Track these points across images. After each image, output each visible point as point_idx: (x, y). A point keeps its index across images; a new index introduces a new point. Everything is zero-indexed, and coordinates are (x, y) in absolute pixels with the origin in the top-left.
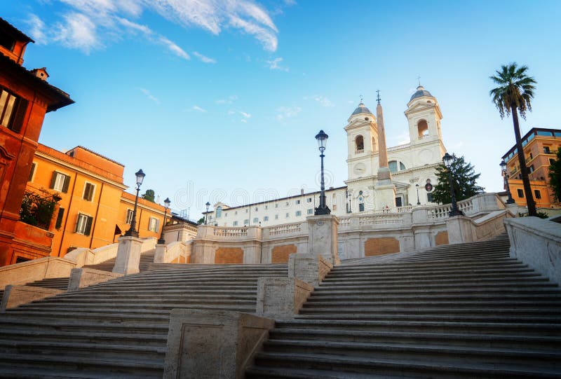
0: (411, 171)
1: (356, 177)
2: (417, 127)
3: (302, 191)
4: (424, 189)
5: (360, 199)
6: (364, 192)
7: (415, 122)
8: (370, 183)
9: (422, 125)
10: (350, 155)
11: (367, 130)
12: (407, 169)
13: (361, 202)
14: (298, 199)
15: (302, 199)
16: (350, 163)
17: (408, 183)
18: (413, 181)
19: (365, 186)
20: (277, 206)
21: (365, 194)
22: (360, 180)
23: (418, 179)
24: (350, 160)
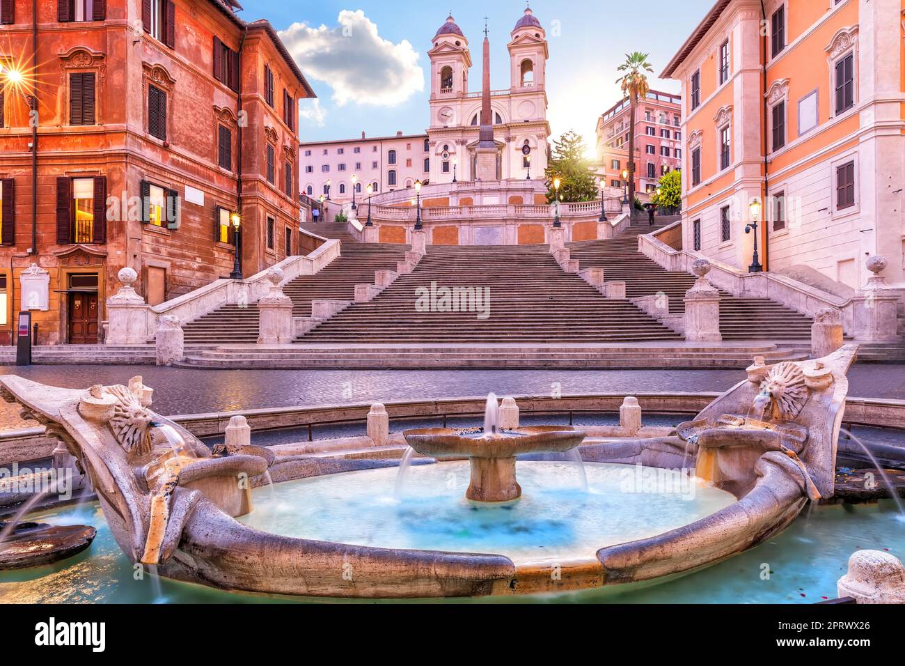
0: (508, 128)
1: (439, 125)
2: (520, 68)
3: (363, 134)
4: (521, 152)
5: (445, 156)
6: (449, 145)
7: (518, 60)
8: (459, 136)
9: (526, 65)
10: (433, 94)
11: (459, 61)
12: (503, 123)
13: (446, 160)
14: (356, 146)
15: (363, 147)
16: (433, 105)
17: (504, 141)
18: (509, 140)
19: (451, 140)
20: (326, 152)
21: (451, 149)
22: (446, 130)
23: (515, 138)
24: (433, 100)
